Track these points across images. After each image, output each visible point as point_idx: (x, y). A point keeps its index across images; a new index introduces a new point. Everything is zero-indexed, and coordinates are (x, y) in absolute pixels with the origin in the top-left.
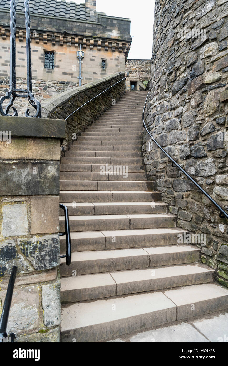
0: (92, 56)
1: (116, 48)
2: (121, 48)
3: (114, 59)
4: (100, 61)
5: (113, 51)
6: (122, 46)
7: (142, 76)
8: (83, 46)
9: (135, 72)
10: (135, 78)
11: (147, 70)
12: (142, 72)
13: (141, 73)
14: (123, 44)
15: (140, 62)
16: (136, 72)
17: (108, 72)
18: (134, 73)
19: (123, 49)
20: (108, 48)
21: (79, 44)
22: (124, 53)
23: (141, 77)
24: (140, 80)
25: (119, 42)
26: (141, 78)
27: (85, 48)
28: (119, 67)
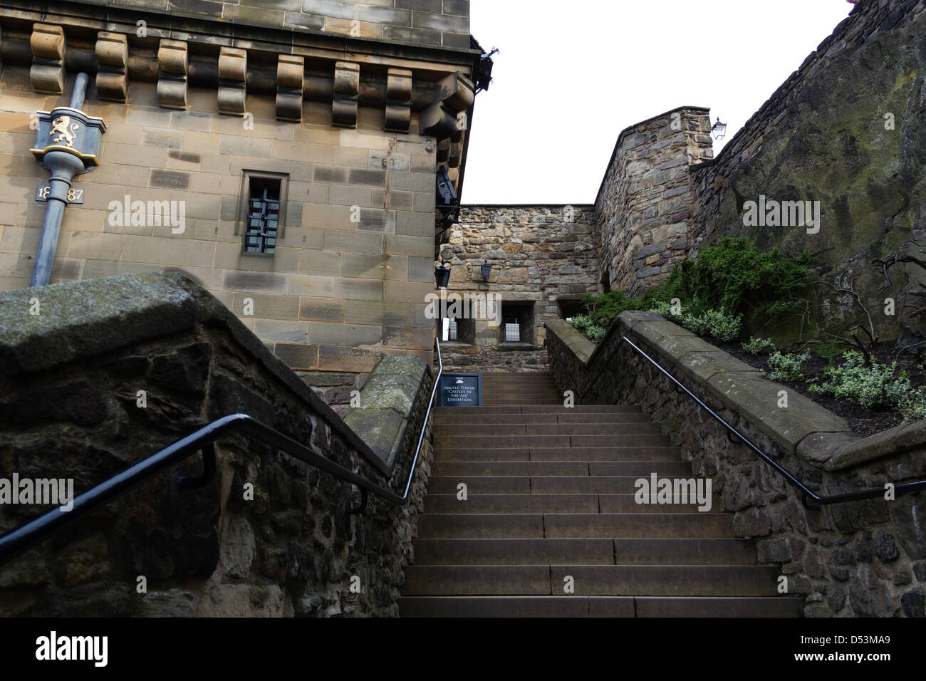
0: (174, 155)
1: (365, 102)
2: (398, 97)
3: (347, 175)
4: (236, 187)
5: (344, 122)
6: (406, 84)
7: (557, 279)
8: (101, 79)
9: (518, 262)
10: (522, 287)
11: (581, 253)
12: (555, 258)
13: (553, 263)
14: (417, 75)
15: (542, 216)
16: (526, 263)
17: (293, 268)
18: (515, 266)
19: (420, 109)
20: (299, 101)
21: (71, 72)
22: (428, 132)
23: (551, 285)
24: (546, 298)
25: (386, 62)
26: (550, 290)
27: (113, 96)
28: (389, 228)
